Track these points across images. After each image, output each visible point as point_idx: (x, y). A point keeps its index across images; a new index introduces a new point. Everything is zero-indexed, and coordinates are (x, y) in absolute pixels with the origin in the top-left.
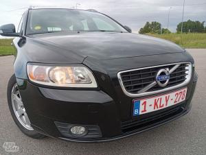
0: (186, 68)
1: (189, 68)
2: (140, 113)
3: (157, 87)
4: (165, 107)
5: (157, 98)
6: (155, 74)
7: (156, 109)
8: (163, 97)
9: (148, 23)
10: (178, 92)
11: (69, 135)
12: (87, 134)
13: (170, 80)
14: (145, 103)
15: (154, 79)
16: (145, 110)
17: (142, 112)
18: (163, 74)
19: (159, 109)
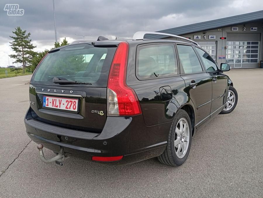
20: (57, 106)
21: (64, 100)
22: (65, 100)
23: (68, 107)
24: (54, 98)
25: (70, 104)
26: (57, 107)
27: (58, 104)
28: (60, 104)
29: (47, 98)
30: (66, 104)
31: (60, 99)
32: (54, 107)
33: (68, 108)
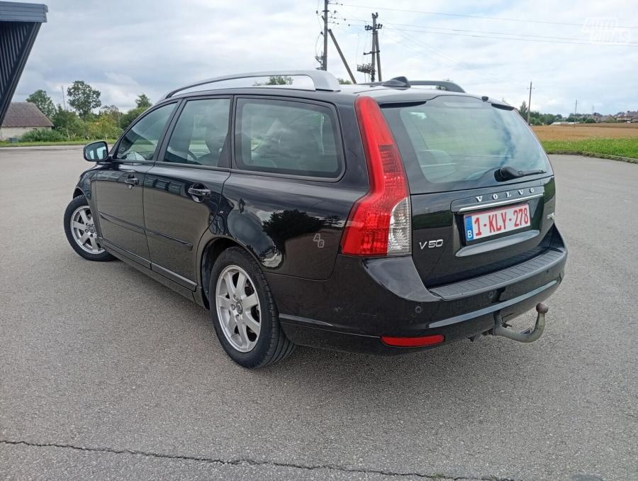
20: (499, 227)
21: (510, 212)
22: (511, 210)
23: (518, 222)
24: (491, 214)
25: (519, 215)
26: (500, 229)
27: (500, 223)
28: (504, 221)
29: (474, 218)
30: (514, 218)
31: (503, 211)
32: (494, 231)
33: (518, 225)
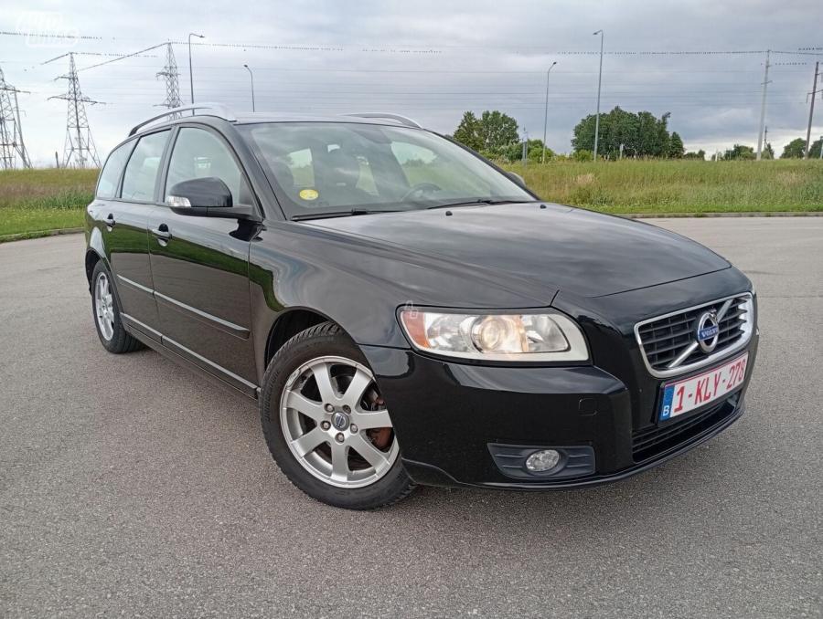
0: (741, 307)
1: (747, 306)
2: (673, 414)
3: (698, 354)
4: (712, 398)
5: (701, 378)
6: (693, 324)
7: (699, 405)
8: (711, 375)
9: (469, 116)
10: (734, 364)
11: (524, 475)
12: (565, 468)
13: (721, 337)
14: (682, 390)
15: (693, 337)
16: (680, 408)
17: (676, 410)
18: (708, 323)
19: (704, 403)
